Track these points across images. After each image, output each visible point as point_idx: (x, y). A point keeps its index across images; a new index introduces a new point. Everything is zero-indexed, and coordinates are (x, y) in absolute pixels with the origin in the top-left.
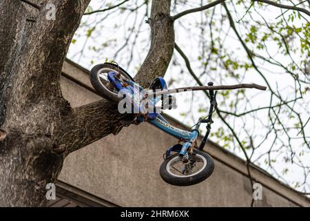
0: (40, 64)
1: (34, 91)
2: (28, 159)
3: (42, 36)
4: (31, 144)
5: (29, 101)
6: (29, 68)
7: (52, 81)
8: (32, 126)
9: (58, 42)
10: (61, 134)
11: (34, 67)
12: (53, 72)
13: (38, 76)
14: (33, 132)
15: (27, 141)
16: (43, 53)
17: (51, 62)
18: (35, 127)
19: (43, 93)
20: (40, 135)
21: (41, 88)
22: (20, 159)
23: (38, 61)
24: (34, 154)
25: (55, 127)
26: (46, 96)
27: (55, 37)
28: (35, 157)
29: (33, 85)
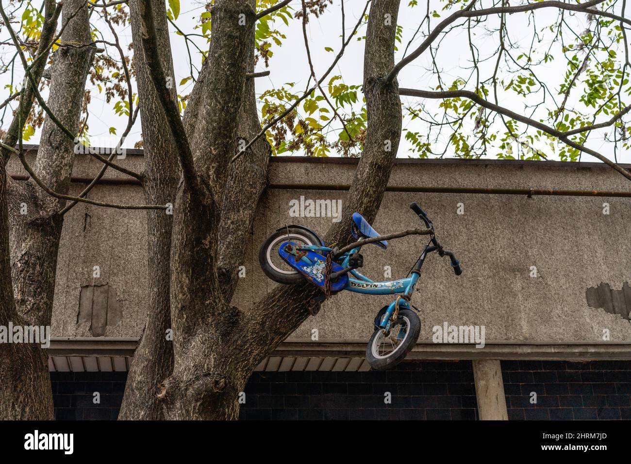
0: (186, 289)
1: (188, 322)
2: (191, 409)
3: (177, 255)
4: (191, 391)
5: (186, 335)
6: (176, 298)
7: (206, 300)
8: (190, 369)
9: (197, 252)
10: (225, 363)
11: (181, 295)
12: (203, 289)
13: (187, 304)
14: (191, 377)
15: (186, 389)
16: (184, 275)
17: (197, 280)
18: (192, 370)
19: (198, 319)
20: (197, 378)
21: (195, 314)
22: (184, 411)
23: (182, 287)
24: (197, 401)
25: (215, 359)
26: (203, 322)
27: (192, 250)
28: (198, 404)
29: (185, 316)
